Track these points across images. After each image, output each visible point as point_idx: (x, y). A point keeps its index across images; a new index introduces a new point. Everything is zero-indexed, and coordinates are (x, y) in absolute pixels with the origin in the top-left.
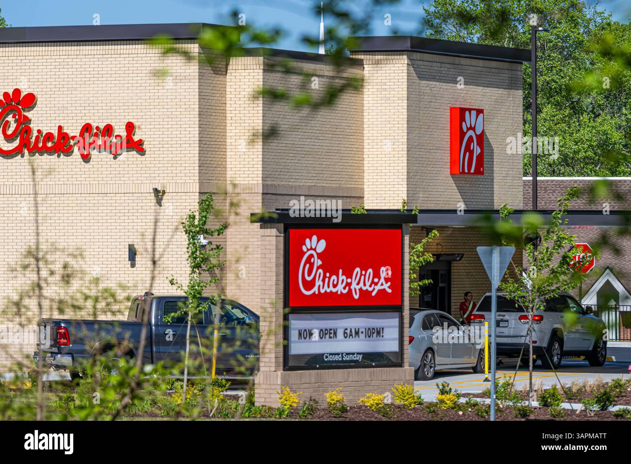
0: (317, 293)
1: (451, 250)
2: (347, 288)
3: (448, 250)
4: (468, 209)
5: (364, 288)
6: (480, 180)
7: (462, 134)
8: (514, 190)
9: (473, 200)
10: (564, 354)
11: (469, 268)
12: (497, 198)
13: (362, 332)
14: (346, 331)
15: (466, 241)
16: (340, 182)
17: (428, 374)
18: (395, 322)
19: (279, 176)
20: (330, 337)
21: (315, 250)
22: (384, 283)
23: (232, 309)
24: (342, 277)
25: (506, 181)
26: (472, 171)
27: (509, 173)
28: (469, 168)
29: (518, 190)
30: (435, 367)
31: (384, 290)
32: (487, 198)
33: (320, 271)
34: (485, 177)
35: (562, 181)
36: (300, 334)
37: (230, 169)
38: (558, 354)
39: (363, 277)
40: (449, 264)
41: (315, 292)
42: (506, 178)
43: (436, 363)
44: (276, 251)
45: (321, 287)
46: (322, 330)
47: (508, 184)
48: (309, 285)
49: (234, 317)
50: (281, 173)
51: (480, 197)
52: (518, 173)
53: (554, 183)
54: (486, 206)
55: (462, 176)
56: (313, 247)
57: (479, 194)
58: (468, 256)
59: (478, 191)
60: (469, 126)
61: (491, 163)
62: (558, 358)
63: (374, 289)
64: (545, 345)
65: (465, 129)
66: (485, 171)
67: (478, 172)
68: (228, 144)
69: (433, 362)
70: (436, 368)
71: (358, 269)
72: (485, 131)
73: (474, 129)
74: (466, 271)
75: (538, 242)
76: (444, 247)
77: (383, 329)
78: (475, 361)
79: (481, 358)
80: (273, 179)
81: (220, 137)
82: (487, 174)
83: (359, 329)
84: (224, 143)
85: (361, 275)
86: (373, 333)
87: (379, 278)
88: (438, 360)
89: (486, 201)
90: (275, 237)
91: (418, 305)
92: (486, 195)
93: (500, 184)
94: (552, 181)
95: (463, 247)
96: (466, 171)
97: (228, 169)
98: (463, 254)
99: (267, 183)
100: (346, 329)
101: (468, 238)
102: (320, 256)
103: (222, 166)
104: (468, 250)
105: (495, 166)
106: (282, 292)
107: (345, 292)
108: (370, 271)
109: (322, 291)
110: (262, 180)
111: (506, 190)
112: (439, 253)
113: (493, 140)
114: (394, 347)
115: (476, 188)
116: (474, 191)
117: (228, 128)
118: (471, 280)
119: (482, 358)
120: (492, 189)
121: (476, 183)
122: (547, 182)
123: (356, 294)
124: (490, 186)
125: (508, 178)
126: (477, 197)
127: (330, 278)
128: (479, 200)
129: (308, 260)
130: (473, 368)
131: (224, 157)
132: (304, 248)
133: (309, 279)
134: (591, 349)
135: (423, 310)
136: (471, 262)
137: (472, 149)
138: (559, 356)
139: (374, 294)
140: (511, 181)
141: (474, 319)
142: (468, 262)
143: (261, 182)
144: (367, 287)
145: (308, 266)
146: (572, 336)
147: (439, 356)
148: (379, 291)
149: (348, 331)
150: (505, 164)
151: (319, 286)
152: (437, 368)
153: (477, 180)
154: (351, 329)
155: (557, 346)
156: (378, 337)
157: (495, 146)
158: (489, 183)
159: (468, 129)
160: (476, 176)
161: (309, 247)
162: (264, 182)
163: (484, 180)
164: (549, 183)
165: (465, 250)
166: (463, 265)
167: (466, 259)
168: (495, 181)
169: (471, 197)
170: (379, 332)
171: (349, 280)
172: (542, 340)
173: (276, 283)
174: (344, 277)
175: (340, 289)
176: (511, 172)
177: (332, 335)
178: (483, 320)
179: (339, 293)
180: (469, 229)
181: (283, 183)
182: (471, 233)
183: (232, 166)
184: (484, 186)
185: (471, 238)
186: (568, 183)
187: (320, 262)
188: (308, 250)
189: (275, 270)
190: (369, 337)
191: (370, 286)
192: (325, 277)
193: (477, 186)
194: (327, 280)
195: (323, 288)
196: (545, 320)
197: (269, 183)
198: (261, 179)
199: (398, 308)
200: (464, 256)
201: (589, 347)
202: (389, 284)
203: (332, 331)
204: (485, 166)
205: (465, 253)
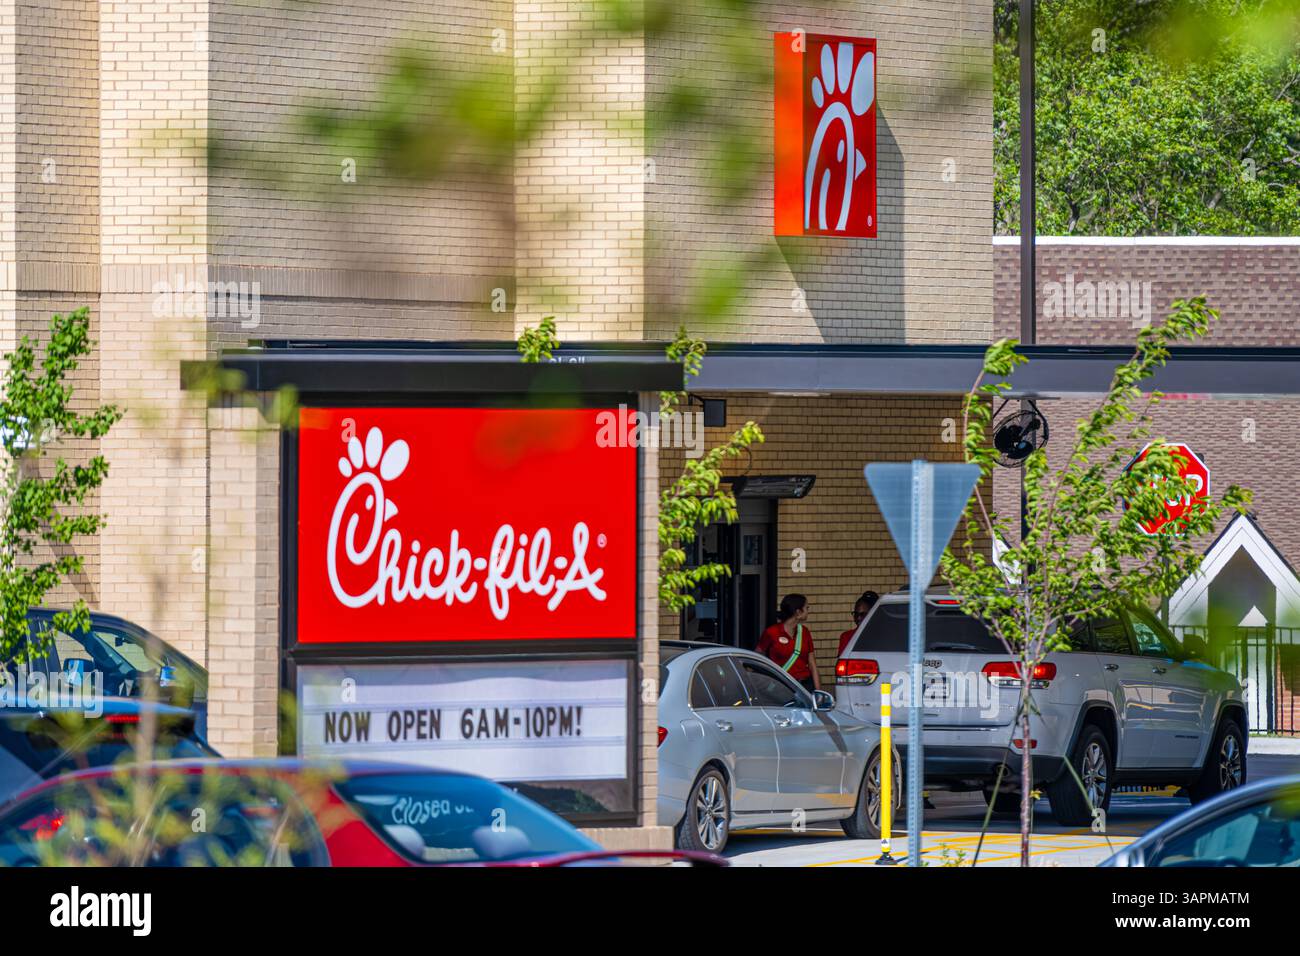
0: (381, 601)
1: (777, 464)
2: (474, 587)
3: (767, 465)
4: (830, 342)
5: (525, 588)
6: (866, 253)
7: (813, 115)
8: (967, 283)
9: (843, 314)
10: (1118, 779)
11: (829, 518)
12: (917, 307)
13: (517, 721)
14: (468, 717)
15: (822, 438)
16: (441, 260)
17: (707, 841)
18: (618, 688)
19: (259, 243)
20: (421, 736)
21: (376, 471)
22: (584, 571)
23: (119, 643)
24: (459, 554)
25: (942, 256)
26: (842, 225)
27: (951, 230)
28: (833, 218)
29: (979, 283)
30: (729, 818)
31: (585, 591)
32: (885, 307)
33: (394, 535)
34: (881, 245)
35: (1104, 249)
36: (329, 726)
37: (110, 221)
38: (1099, 781)
39: (521, 553)
40: (772, 505)
41: (375, 600)
42: (943, 247)
43: (733, 808)
44: (259, 476)
45: (393, 584)
46: (395, 714)
47: (947, 265)
48: (359, 578)
49: (124, 670)
50: (266, 233)
51: (866, 306)
52: (978, 231)
53: (1079, 255)
54: (881, 333)
55: (811, 240)
56: (372, 463)
57: (862, 297)
58: (827, 483)
59: (857, 288)
60: (831, 90)
61: (895, 201)
62: (1099, 793)
63: (554, 590)
64: (1061, 751)
65: (819, 100)
66: (880, 227)
67: (861, 227)
68: (104, 144)
69: (722, 804)
70: (733, 825)
71: (506, 531)
72: (880, 105)
73: (846, 99)
74: (824, 527)
75: (1039, 440)
76: (754, 454)
77: (579, 710)
78: (853, 803)
79: (868, 793)
80: (240, 250)
81: (81, 122)
82: (885, 236)
83: (506, 711)
84: (91, 142)
85: (517, 546)
86: (551, 723)
87: (571, 558)
88: (739, 797)
89: (882, 315)
90: (254, 434)
91: (677, 630)
92: (882, 298)
93: (925, 264)
94: (1074, 249)
95: (813, 456)
96: (823, 224)
97: (104, 221)
98: (813, 478)
99: (222, 261)
100: (469, 711)
101: (828, 430)
102: (391, 489)
103: (87, 211)
104: (828, 465)
105: (907, 211)
106: (275, 600)
107: (466, 597)
108: (543, 534)
109: (399, 596)
110: (209, 253)
111: (942, 282)
112: (740, 473)
113: (902, 132)
114: (611, 764)
115: (852, 279)
116: (847, 287)
117: (104, 95)
118: (838, 554)
119: (870, 792)
120: (898, 280)
121: (852, 261)
122: (1058, 252)
123: (500, 605)
124: (895, 272)
125: (950, 247)
126: (855, 305)
127: (421, 557)
128: (861, 314)
129: (357, 503)
130: (843, 823)
131: (93, 182)
132: (344, 467)
133: (358, 559)
134: (1199, 764)
135: (695, 647)
136: (838, 500)
137: (840, 157)
138: (1103, 788)
139: (553, 605)
140: (957, 256)
141: (846, 673)
142: (828, 500)
143: (204, 259)
144: (534, 585)
145: (355, 519)
146: (1143, 723)
147: (740, 786)
148: (570, 595)
149: (475, 719)
150: (941, 204)
151: (390, 581)
152: (739, 823)
153: (856, 252)
154: (483, 712)
155: (1096, 754)
156: (566, 735)
157: (910, 150)
158: (891, 263)
159: (829, 100)
160: (852, 242)
161: (359, 465)
162: (214, 260)
163: (877, 253)
164: (1064, 255)
165: (818, 464)
166: (813, 509)
167: (823, 491)
168: (907, 255)
169: (838, 305)
170: (566, 719)
171: (480, 564)
172: (1052, 737)
173: (257, 570)
174: (465, 554)
175: (453, 589)
176: (958, 230)
177: (425, 730)
178: (873, 676)
179: (449, 601)
180: (834, 403)
181: (271, 262)
182: (836, 412)
183: (116, 211)
184: (877, 271)
185: (837, 430)
186: (1120, 256)
187: (392, 510)
188: (356, 472)
189: (254, 533)
190: (539, 734)
191: (544, 581)
192: (406, 553)
193: (857, 270)
194: (413, 561)
195: (401, 586)
196: (1059, 678)
197: (229, 262)
198: (204, 249)
199: (627, 649)
200: (818, 482)
201: (1194, 760)
202: (599, 573)
203: (426, 718)
204: (880, 209)
205: (821, 474)
